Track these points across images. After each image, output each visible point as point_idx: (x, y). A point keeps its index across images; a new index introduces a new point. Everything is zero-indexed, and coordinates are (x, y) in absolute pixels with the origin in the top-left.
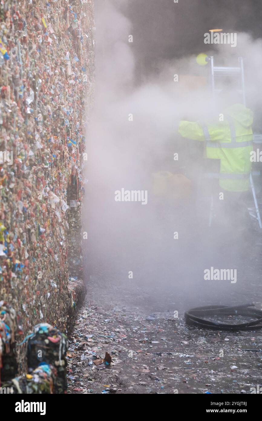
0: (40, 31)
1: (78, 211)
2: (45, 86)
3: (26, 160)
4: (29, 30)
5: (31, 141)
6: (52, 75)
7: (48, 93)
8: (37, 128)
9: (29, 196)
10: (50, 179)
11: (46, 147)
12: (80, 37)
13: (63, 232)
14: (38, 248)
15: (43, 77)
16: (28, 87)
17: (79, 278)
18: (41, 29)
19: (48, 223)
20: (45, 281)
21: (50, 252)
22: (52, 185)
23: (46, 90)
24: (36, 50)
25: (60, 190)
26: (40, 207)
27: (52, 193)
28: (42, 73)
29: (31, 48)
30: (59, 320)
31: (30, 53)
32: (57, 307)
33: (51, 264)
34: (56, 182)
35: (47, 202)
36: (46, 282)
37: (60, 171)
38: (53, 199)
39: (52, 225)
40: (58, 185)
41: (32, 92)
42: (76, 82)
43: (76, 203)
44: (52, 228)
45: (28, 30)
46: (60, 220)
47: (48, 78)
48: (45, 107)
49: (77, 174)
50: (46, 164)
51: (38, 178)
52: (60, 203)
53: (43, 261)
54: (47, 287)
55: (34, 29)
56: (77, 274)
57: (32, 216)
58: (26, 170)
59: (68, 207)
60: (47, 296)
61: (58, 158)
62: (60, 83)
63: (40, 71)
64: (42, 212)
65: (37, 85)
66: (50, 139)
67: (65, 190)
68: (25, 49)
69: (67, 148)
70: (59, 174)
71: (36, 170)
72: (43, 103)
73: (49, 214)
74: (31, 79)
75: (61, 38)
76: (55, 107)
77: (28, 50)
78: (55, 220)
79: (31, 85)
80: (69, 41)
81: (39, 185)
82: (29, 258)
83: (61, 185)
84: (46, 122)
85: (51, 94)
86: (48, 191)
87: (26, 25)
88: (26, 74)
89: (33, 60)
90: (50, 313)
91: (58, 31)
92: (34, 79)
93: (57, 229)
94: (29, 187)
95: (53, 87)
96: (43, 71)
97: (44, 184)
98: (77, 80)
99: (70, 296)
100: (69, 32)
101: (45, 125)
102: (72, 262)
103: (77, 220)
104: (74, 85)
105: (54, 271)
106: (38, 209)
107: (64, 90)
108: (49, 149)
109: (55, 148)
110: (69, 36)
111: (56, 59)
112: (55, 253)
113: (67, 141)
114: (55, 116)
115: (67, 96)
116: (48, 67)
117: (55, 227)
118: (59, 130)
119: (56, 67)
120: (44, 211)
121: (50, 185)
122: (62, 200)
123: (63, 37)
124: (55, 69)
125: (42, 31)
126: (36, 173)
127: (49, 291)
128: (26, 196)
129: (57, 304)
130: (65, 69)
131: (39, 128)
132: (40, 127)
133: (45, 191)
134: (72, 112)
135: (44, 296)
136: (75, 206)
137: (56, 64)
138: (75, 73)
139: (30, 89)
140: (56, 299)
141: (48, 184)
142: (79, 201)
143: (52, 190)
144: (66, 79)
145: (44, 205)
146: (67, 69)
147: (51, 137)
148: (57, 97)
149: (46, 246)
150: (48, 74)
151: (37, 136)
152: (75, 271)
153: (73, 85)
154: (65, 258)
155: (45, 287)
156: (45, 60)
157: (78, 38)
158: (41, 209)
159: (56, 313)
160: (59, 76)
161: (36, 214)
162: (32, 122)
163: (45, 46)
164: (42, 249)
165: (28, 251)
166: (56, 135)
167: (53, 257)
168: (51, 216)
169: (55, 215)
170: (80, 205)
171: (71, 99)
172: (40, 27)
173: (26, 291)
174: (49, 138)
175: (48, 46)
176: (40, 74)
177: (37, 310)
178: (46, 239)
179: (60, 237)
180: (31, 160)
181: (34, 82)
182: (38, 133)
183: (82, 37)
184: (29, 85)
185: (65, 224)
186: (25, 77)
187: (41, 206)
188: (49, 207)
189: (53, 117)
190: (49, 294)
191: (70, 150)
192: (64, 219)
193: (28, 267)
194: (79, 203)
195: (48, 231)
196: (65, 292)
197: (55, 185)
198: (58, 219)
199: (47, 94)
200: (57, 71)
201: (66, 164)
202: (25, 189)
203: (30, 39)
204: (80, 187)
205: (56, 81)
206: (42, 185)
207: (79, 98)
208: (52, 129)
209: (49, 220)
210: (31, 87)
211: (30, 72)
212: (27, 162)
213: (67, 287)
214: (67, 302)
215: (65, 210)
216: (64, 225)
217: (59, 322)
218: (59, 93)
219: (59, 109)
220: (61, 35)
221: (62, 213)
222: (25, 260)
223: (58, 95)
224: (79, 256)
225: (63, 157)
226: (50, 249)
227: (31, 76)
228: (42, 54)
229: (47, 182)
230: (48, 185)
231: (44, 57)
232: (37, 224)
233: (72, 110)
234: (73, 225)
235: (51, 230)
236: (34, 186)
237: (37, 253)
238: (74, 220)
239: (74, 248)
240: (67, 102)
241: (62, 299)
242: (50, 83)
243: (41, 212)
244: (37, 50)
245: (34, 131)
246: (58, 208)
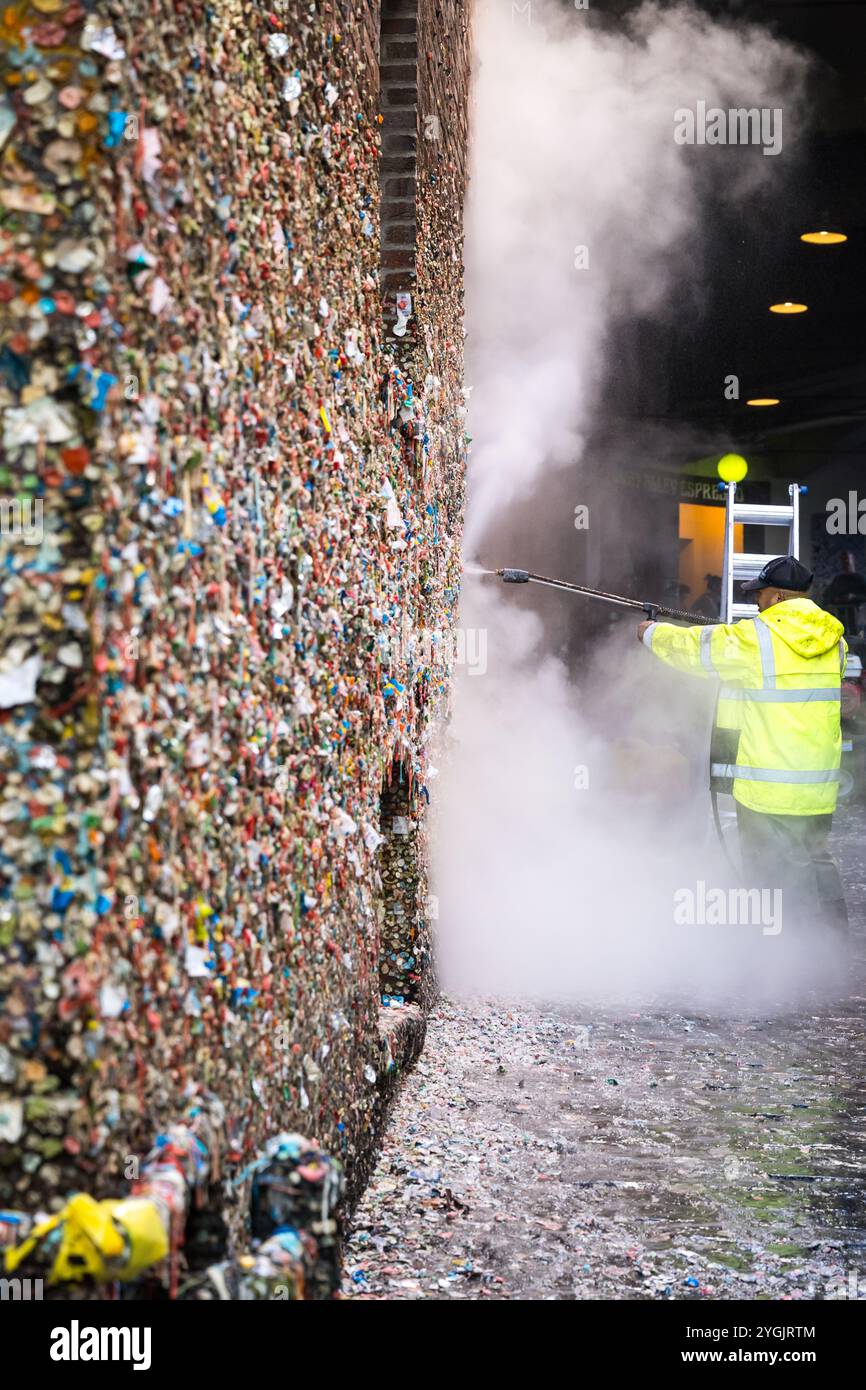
0: (314, 442)
1: (412, 844)
2: (324, 566)
3: (268, 745)
4: (285, 441)
5: (285, 700)
6: (343, 539)
7: (332, 582)
8: (298, 664)
9: (275, 827)
10: (335, 779)
11: (325, 706)
12: (420, 437)
13: (366, 898)
14: (299, 943)
15: (318, 547)
16: (277, 576)
17: (409, 999)
18: (318, 435)
19: (326, 883)
20: (315, 1020)
21: (330, 950)
22: (340, 791)
23: (327, 576)
24: (301, 488)
25: (362, 800)
26: (306, 847)
27: (339, 811)
28: (316, 538)
29: (286, 486)
30: (353, 1106)
31: (286, 497)
32: (348, 1076)
33: (333, 976)
34: (350, 785)
35: (325, 833)
36: (320, 1021)
37: (363, 757)
38: (341, 824)
39: (339, 886)
40: (357, 790)
41: (288, 588)
42: (409, 544)
43: (408, 824)
44: (338, 893)
45: (282, 444)
46: (359, 872)
47: (332, 548)
48: (323, 616)
49: (409, 757)
50: (323, 747)
51: (300, 783)
52: (361, 832)
53: (311, 973)
54: (321, 1031)
55: (299, 438)
56: (406, 992)
57: (284, 871)
58: (268, 768)
59: (380, 840)
60: (321, 1053)
61: (359, 727)
62: (365, 552)
63: (312, 535)
64: (311, 859)
65: (300, 568)
66: (336, 689)
67: (377, 799)
68: (273, 490)
69: (382, 701)
70: (360, 763)
71: (296, 763)
72: (317, 607)
73: (329, 861)
74: (285, 556)
75: (372, 447)
76: (350, 612)
77: (280, 489)
78: (347, 873)
79: (285, 570)
80: (394, 449)
81: (305, 796)
82: (273, 971)
83: (364, 789)
84: (325, 648)
85: (338, 583)
86: (328, 808)
87: (279, 433)
88: (273, 546)
89: (294, 510)
90: (330, 1092)
91: (365, 431)
92: (293, 557)
93: (351, 893)
94: (279, 807)
95: (347, 564)
96: (319, 533)
97: (318, 792)
98: (412, 539)
99: (382, 1046)
100: (393, 430)
101: (323, 657)
102: (394, 962)
103: (407, 863)
104: (405, 551)
105: (342, 992)
106: (299, 855)
107: (377, 568)
108: (333, 711)
109: (350, 703)
110: (393, 440)
111: (355, 498)
112: (345, 950)
113: (382, 685)
114: (350, 631)
115: (385, 581)
116: (332, 523)
117: (347, 888)
118: (359, 663)
119: (355, 517)
120: (316, 857)
121: (335, 793)
122: (365, 825)
123: (377, 443)
124: (353, 522)
125: (321, 440)
126: (296, 770)
127: (326, 1040)
128: (267, 828)
129: (349, 1068)
130: (379, 519)
131: (305, 666)
132: (309, 661)
133: (322, 809)
134: (397, 616)
135: (313, 1057)
136: (404, 831)
137: (356, 510)
138: (407, 523)
139: (284, 579)
140: (346, 1056)
141: (330, 791)
142: (414, 819)
143: (340, 804)
144: (384, 539)
145: (318, 842)
146: (384, 517)
147: (336, 682)
148: (356, 586)
149: (320, 937)
150: (333, 536)
151: (301, 686)
152: (401, 984)
153: (400, 552)
154: (372, 959)
155: (315, 1032)
156: (326, 506)
157: (416, 441)
158: (308, 852)
159: (345, 1090)
160: (363, 536)
161: (295, 866)
162: (288, 656)
163: (326, 475)
164: (309, 946)
165: (271, 955)
166: (354, 675)
167: (339, 962)
168: (334, 866)
169: (346, 862)
170: (417, 829)
171: (395, 586)
172: (315, 429)
173: (263, 1048)
174: (332, 686)
175: (334, 473)
176: (311, 542)
177: (293, 1089)
178: (321, 920)
179: (359, 910)
180: (283, 742)
181: (293, 563)
182: (302, 677)
183: (426, 437)
184: (281, 569)
185: (373, 878)
186: (271, 554)
187: (310, 844)
188: (331, 844)
189: (346, 635)
190: (326, 1049)
191: (391, 702)
192: (372, 866)
193: (272, 991)
194: (414, 824)
195: (327, 901)
196: (370, 1038)
197: (347, 791)
198: (354, 868)
199: (328, 584)
200: (358, 527)
201: (378, 739)
202: (266, 812)
203: (285, 464)
204: (417, 787)
205: (355, 551)
206: (312, 797)
207: (417, 578)
208: (340, 663)
209: (329, 875)
210: (286, 575)
211: (285, 540)
212: (274, 749)
213: (375, 1026)
214: (376, 1062)
215: (372, 848)
216: (371, 881)
217: (354, 1111)
218: (361, 577)
219: (361, 615)
220: (372, 441)
221: (367, 854)
222: (263, 977)
223: (359, 582)
224: (412, 948)
225: (369, 725)
226: (333, 944)
227: (286, 549)
228: (318, 494)
229: (327, 787)
230: (327, 794)
231: (323, 498)
232: (296, 889)
233: (398, 611)
234: (398, 875)
235: (335, 898)
236: (291, 802)
237: (295, 956)
238: (401, 863)
239: (400, 929)
240: (383, 595)
241: (364, 1054)
242: (340, 556)
243: (307, 860)
244: (304, 486)
245: (293, 675)
246: (355, 844)
